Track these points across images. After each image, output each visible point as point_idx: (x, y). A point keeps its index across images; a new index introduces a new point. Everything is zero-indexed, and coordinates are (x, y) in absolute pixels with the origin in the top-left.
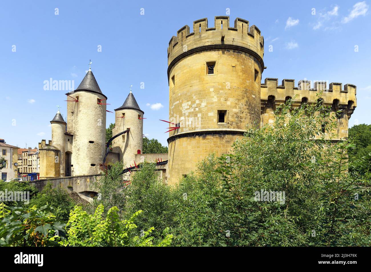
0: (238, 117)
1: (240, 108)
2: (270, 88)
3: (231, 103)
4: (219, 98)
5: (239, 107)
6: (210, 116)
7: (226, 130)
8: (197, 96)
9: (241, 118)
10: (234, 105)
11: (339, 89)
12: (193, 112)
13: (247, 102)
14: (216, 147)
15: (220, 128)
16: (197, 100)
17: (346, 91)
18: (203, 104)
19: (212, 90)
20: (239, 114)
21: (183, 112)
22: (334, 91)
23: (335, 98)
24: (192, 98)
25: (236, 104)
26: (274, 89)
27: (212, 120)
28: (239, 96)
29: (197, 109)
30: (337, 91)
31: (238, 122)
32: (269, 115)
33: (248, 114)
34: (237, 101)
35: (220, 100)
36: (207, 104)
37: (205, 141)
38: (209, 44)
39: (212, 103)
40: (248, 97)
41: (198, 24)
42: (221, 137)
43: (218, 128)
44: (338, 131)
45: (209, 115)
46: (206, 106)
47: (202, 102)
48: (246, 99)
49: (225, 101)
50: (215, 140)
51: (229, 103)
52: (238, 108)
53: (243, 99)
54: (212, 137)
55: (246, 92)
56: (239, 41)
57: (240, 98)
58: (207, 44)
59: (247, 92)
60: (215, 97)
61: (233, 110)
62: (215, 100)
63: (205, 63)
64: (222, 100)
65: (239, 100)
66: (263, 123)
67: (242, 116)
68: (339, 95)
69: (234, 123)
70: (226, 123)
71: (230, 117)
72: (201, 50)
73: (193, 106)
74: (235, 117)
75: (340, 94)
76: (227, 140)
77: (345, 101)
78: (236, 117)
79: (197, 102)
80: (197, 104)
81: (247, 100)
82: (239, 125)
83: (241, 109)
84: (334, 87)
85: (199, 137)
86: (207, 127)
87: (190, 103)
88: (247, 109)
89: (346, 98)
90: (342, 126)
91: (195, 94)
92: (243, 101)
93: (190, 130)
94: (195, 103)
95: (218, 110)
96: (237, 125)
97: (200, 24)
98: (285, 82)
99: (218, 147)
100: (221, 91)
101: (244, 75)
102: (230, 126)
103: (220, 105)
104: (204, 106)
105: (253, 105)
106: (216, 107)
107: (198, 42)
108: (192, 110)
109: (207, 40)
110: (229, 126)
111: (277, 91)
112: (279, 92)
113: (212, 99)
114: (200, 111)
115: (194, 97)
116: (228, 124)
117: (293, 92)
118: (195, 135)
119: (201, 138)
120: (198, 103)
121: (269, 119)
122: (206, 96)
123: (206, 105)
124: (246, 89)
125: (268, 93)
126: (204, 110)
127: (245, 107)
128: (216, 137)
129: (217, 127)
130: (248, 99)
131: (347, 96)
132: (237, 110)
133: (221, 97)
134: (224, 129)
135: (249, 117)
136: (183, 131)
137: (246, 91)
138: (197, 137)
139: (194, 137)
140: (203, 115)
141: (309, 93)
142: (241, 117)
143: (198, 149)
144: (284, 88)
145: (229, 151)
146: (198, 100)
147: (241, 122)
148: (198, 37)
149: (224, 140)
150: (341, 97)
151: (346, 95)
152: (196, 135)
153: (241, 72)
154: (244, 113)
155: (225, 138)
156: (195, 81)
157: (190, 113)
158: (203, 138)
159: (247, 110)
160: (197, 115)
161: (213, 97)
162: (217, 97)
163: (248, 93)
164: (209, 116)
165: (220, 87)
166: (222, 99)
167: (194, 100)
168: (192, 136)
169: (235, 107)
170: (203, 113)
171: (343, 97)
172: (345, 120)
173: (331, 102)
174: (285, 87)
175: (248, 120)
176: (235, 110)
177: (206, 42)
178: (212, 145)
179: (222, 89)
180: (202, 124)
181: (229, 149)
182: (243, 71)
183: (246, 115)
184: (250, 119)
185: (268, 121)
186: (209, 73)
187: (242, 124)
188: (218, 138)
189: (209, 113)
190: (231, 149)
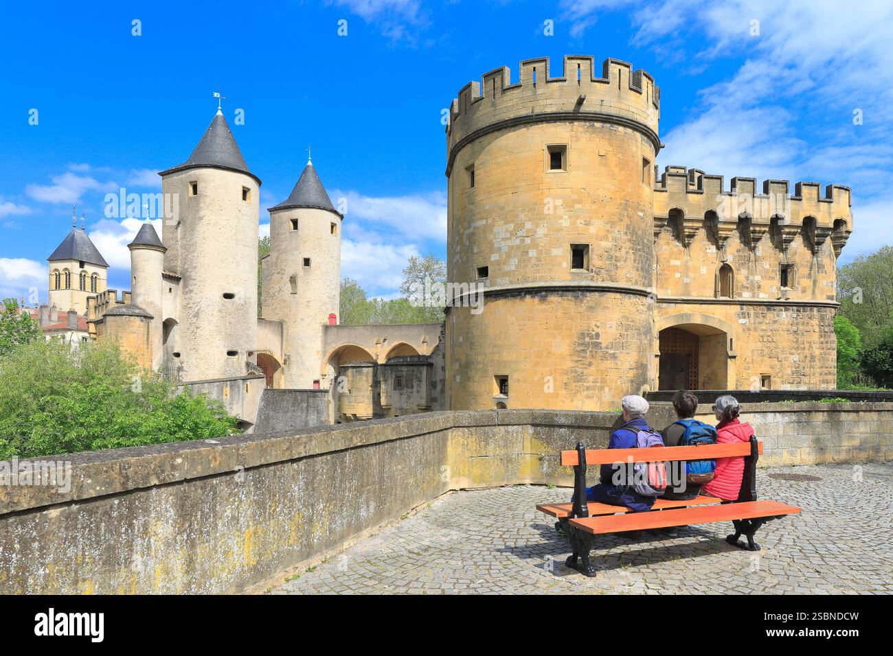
0: (610, 258)
1: (615, 239)
2: (672, 195)
3: (598, 229)
4: (574, 219)
5: (612, 237)
6: (556, 256)
7: (587, 285)
8: (527, 215)
9: (616, 261)
10: (603, 233)
11: (815, 196)
12: (518, 247)
13: (628, 227)
14: (567, 318)
15: (574, 281)
16: (526, 221)
17: (828, 200)
18: (541, 232)
19: (557, 202)
20: (613, 253)
21: (496, 245)
22: (804, 198)
23: (808, 214)
24: (517, 216)
25: (608, 231)
26: (681, 195)
27: (560, 264)
28: (614, 215)
29: (528, 241)
30: (811, 200)
31: (612, 268)
32: (672, 249)
33: (631, 251)
34: (608, 226)
35: (574, 223)
36: (549, 230)
37: (543, 306)
38: (554, 109)
39: (560, 230)
40: (629, 217)
41: (531, 67)
42: (576, 298)
43: (571, 281)
44: (815, 282)
45: (553, 254)
46: (546, 235)
47: (537, 226)
48: (626, 221)
49: (586, 225)
50: (565, 304)
51: (592, 230)
52: (610, 239)
53: (621, 220)
54: (560, 299)
55: (626, 206)
56: (612, 105)
57: (616, 219)
58: (548, 110)
59: (629, 205)
60: (564, 216)
61: (600, 244)
62: (565, 222)
63: (546, 147)
64: (580, 223)
65: (612, 223)
66: (658, 266)
67: (619, 255)
68: (814, 209)
69: (603, 271)
70: (588, 270)
71: (595, 257)
72: (537, 120)
73: (520, 233)
74: (605, 258)
75: (816, 206)
76: (590, 304)
77: (827, 221)
78: (608, 258)
79: (529, 225)
80: (528, 231)
81: (629, 223)
82: (613, 273)
83: (616, 242)
84: (805, 190)
85: (532, 297)
86: (549, 278)
87: (511, 227)
88: (629, 240)
89: (830, 214)
90: (822, 272)
91: (522, 210)
92: (621, 227)
93: (511, 282)
94: (524, 227)
95: (571, 245)
96: (609, 274)
97: (534, 68)
98: (705, 181)
99: (572, 320)
100: (577, 206)
101: (623, 173)
102: (595, 275)
103: (575, 234)
104: (541, 236)
105: (640, 232)
106: (567, 237)
107: (529, 104)
108: (518, 242)
109: (549, 102)
110: (593, 277)
111: (686, 200)
112: (693, 202)
113: (560, 221)
114: (534, 245)
115: (522, 216)
116: (592, 272)
118: (523, 294)
119: (536, 300)
120: (530, 227)
121: (670, 257)
123: (547, 233)
124: (626, 200)
125: (668, 204)
126: (544, 242)
127: (624, 237)
128: (568, 300)
129: (569, 277)
130: (630, 221)
131: (833, 211)
132: (610, 244)
133: (578, 217)
134: (584, 283)
135: (632, 258)
136: (496, 285)
137: (626, 204)
138: (528, 297)
139: (522, 298)
140: (540, 252)
142: (616, 257)
143: (530, 321)
144: (702, 193)
145: (595, 327)
146: (530, 223)
147: (617, 268)
148: (529, 93)
149: (583, 305)
150: (819, 211)
151: (830, 208)
152: (525, 294)
153: (617, 166)
154: (623, 250)
155: (585, 301)
156: (523, 183)
157: (511, 248)
158: (540, 300)
159: (628, 244)
160: (527, 252)
161: (562, 218)
162: (570, 217)
163: (630, 209)
164: (552, 256)
165: (575, 197)
166: (578, 221)
167: (520, 222)
168: (517, 296)
169: (606, 238)
170: (541, 248)
171: (823, 211)
172: (828, 259)
173: (800, 222)
174: (705, 192)
175: (630, 263)
176: (606, 244)
177: (546, 106)
178: (559, 314)
179: (579, 201)
180: (538, 271)
181: (593, 323)
182: (620, 163)
183: (627, 253)
184: (635, 260)
185: (668, 261)
186: (552, 168)
187: (619, 271)
188: (571, 300)
189: (552, 250)
190: (598, 324)
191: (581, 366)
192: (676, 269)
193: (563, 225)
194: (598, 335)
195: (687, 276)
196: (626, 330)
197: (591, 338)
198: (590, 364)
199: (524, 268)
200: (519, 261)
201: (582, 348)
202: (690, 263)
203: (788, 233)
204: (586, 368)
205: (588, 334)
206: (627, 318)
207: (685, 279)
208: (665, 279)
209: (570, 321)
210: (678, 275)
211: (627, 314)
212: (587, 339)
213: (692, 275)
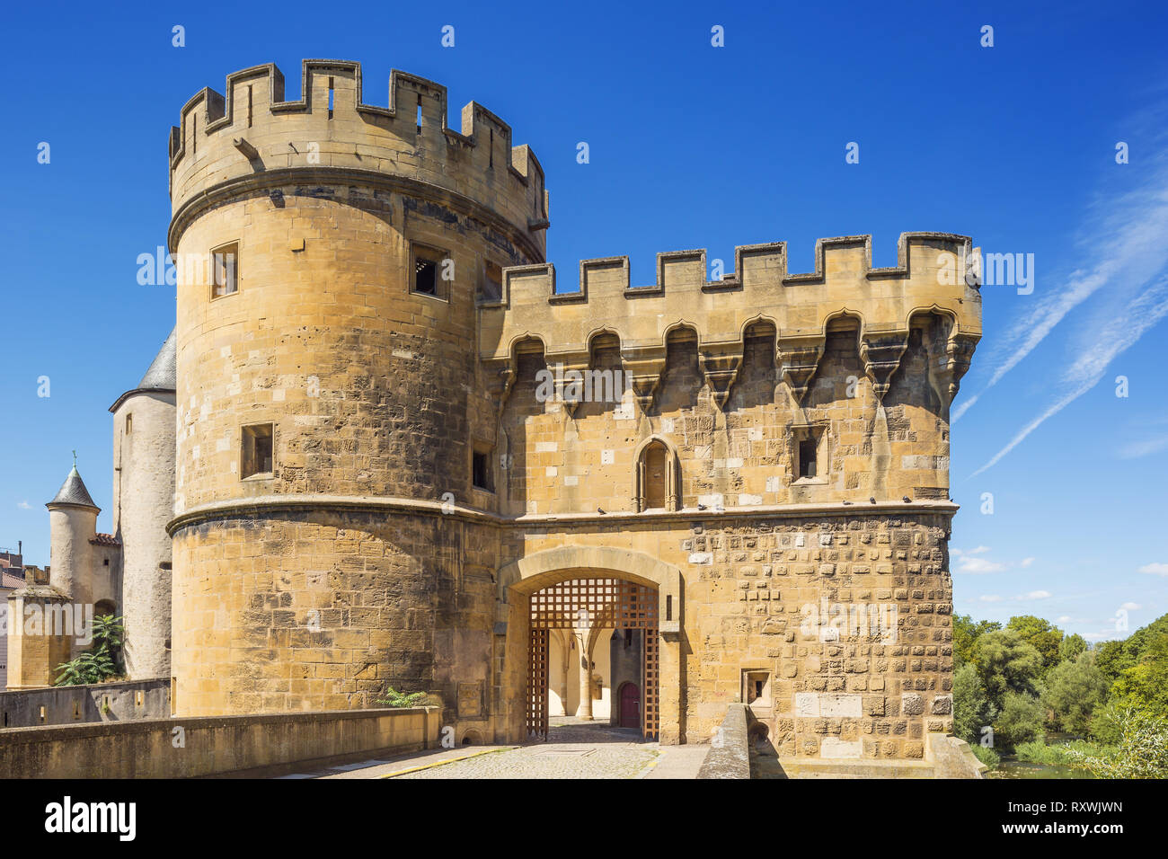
0: (315, 446)
1: (325, 409)
3: (288, 391)
5: (320, 404)
9: (328, 450)
10: (299, 399)
15: (248, 496)
20: (320, 436)
27: (228, 467)
28: (323, 361)
31: (319, 465)
35: (250, 386)
37: (204, 549)
42: (249, 528)
50: (231, 542)
51: (279, 396)
52: (315, 409)
53: (341, 369)
54: (225, 533)
55: (355, 342)
57: (330, 368)
61: (294, 420)
65: (322, 377)
67: (335, 440)
69: (298, 472)
70: (274, 473)
71: (283, 446)
74: (303, 446)
76: (271, 539)
78: (309, 447)
82: (322, 476)
83: (328, 414)
85: (193, 533)
86: (213, 495)
92: (343, 381)
96: (314, 478)
101: (346, 277)
102: (284, 482)
110: (279, 485)
116: (277, 475)
119: (197, 537)
124: (355, 330)
127: (349, 403)
128: (236, 532)
129: (241, 491)
130: (366, 371)
132: (314, 418)
134: (262, 500)
137: (356, 337)
138: (190, 533)
139: (185, 537)
142: (329, 443)
145: (280, 582)
147: (331, 465)
149: (259, 541)
152: (188, 529)
154: (346, 427)
155: (262, 533)
159: (360, 415)
163: (364, 348)
169: (305, 409)
176: (302, 419)
178: (224, 562)
179: (255, 345)
180: (201, 484)
181: (278, 575)
190: (288, 576)
191: (257, 659)
193: (232, 393)
194: (287, 599)
197: (275, 603)
198: (272, 656)
199: (189, 479)
201: (257, 624)
204: (264, 663)
205: (268, 597)
209: (238, 572)
212: (267, 607)
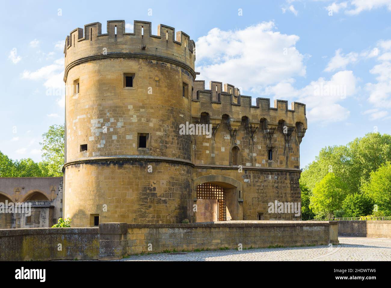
1: (165, 131)
2: (202, 104)
3: (154, 124)
4: (140, 117)
5: (164, 129)
6: (129, 140)
7: (148, 158)
8: (111, 114)
9: (166, 143)
10: (157, 127)
11: (285, 108)
13: (173, 123)
14: (136, 178)
15: (140, 155)
16: (111, 117)
17: (293, 110)
18: (120, 124)
19: (130, 107)
20: (163, 139)
22: (279, 109)
23: (281, 118)
24: (106, 114)
25: (161, 126)
26: (208, 104)
27: (131, 145)
28: (164, 116)
29: (112, 130)
30: (283, 110)
31: (163, 148)
32: (204, 136)
33: (176, 138)
34: (161, 123)
35: (141, 120)
36: (125, 124)
37: (121, 170)
38: (127, 51)
39: (131, 124)
40: (174, 117)
42: (141, 165)
43: (138, 155)
44: (287, 158)
45: (127, 138)
46: (122, 127)
47: (118, 121)
48: (172, 119)
49: (147, 121)
50: (135, 169)
51: (151, 125)
52: (162, 130)
53: (169, 119)
54: (131, 166)
55: (172, 111)
56: (163, 51)
57: (165, 118)
58: (124, 51)
59: (174, 111)
60: (134, 116)
61: (156, 133)
62: (135, 119)
63: (122, 74)
64: (143, 120)
65: (163, 121)
66: (196, 146)
67: (167, 140)
69: (157, 149)
70: (149, 149)
71: (153, 141)
72: (118, 57)
73: (107, 125)
74: (159, 142)
75: (286, 114)
77: (292, 123)
78: (161, 142)
79: (112, 120)
80: (112, 123)
81: (174, 121)
82: (164, 151)
83: (166, 132)
84: (279, 104)
85: (114, 165)
86: (125, 153)
89: (293, 119)
90: (291, 152)
91: (108, 110)
92: (169, 122)
94: (109, 121)
95: (138, 133)
96: (162, 152)
97: (116, 25)
98: (222, 96)
99: (139, 179)
100: (142, 110)
101: (170, 91)
102: (153, 152)
103: (140, 127)
104: (120, 127)
106: (136, 128)
107: (112, 47)
109: (124, 46)
110: (152, 153)
111: (211, 107)
112: (214, 108)
113: (131, 119)
114: (116, 132)
115: (108, 114)
116: (151, 150)
117: (231, 108)
118: (108, 163)
119: (117, 166)
121: (203, 141)
122: (124, 114)
123: (123, 125)
124: (172, 108)
125: (200, 109)
126: (121, 131)
127: (171, 130)
128: (136, 167)
129: (137, 153)
130: (175, 120)
131: (295, 117)
132: (162, 133)
133: (142, 116)
134: (146, 157)
135: (176, 142)
136: (92, 156)
137: (172, 109)
138: (112, 165)
139: (108, 166)
140: (119, 137)
141: (250, 111)
142: (166, 141)
143: (113, 180)
144: (220, 104)
145: (152, 184)
146: (113, 119)
147: (167, 148)
148: (113, 40)
149: (145, 170)
151: (293, 115)
152: (110, 163)
153: (166, 87)
154: (170, 137)
155: (146, 168)
156: (109, 94)
157: (101, 134)
158: (119, 167)
159: (173, 133)
160: (111, 137)
161: (132, 116)
162: (137, 116)
163: (174, 113)
164: (126, 140)
165: (141, 104)
166: (143, 119)
167: (107, 118)
168: (104, 164)
169: (159, 130)
170: (120, 134)
171: (290, 118)
172: (295, 144)
173: (277, 122)
174: (222, 103)
175: (175, 145)
176: (158, 133)
177: (123, 49)
178: (131, 176)
179: (143, 107)
180: (118, 149)
181: (152, 181)
182: (168, 85)
183: (173, 139)
184: (178, 143)
185: (202, 144)
186: (127, 86)
187: (168, 150)
188: (138, 167)
189: (127, 136)
190: (155, 182)
191: (144, 208)
192: (206, 148)
193: (133, 121)
194: (155, 189)
195: (213, 153)
196: (173, 186)
197: (151, 190)
198: (150, 207)
199: (109, 146)
200: (106, 142)
201: (145, 197)
202: (215, 145)
203: (271, 129)
204: (147, 209)
205: (149, 188)
206: (173, 178)
207: (212, 154)
208: (200, 154)
209: (137, 180)
210: (208, 152)
211: (173, 176)
212: (148, 191)
213: (216, 152)
